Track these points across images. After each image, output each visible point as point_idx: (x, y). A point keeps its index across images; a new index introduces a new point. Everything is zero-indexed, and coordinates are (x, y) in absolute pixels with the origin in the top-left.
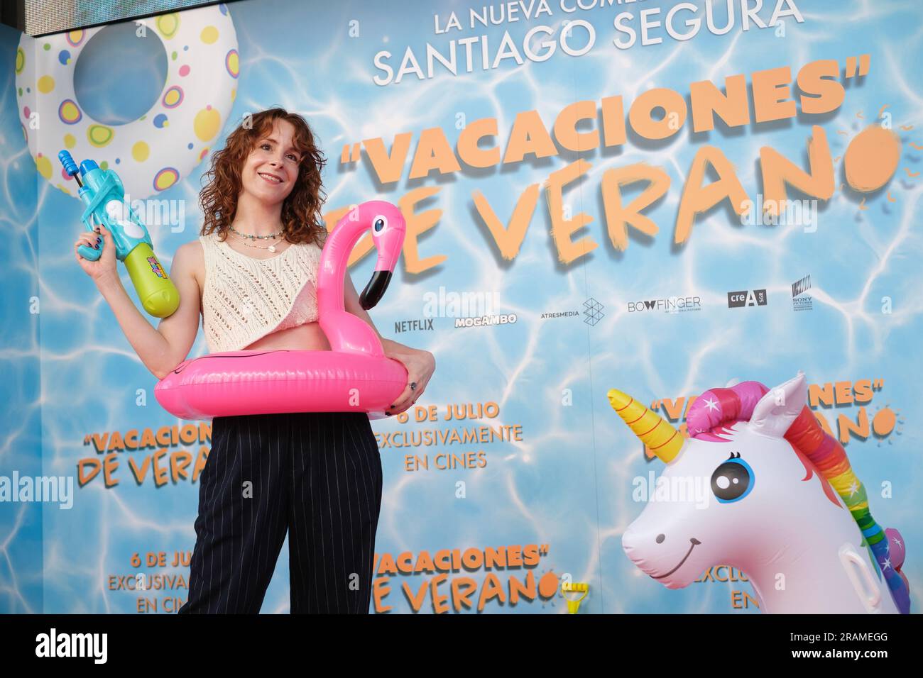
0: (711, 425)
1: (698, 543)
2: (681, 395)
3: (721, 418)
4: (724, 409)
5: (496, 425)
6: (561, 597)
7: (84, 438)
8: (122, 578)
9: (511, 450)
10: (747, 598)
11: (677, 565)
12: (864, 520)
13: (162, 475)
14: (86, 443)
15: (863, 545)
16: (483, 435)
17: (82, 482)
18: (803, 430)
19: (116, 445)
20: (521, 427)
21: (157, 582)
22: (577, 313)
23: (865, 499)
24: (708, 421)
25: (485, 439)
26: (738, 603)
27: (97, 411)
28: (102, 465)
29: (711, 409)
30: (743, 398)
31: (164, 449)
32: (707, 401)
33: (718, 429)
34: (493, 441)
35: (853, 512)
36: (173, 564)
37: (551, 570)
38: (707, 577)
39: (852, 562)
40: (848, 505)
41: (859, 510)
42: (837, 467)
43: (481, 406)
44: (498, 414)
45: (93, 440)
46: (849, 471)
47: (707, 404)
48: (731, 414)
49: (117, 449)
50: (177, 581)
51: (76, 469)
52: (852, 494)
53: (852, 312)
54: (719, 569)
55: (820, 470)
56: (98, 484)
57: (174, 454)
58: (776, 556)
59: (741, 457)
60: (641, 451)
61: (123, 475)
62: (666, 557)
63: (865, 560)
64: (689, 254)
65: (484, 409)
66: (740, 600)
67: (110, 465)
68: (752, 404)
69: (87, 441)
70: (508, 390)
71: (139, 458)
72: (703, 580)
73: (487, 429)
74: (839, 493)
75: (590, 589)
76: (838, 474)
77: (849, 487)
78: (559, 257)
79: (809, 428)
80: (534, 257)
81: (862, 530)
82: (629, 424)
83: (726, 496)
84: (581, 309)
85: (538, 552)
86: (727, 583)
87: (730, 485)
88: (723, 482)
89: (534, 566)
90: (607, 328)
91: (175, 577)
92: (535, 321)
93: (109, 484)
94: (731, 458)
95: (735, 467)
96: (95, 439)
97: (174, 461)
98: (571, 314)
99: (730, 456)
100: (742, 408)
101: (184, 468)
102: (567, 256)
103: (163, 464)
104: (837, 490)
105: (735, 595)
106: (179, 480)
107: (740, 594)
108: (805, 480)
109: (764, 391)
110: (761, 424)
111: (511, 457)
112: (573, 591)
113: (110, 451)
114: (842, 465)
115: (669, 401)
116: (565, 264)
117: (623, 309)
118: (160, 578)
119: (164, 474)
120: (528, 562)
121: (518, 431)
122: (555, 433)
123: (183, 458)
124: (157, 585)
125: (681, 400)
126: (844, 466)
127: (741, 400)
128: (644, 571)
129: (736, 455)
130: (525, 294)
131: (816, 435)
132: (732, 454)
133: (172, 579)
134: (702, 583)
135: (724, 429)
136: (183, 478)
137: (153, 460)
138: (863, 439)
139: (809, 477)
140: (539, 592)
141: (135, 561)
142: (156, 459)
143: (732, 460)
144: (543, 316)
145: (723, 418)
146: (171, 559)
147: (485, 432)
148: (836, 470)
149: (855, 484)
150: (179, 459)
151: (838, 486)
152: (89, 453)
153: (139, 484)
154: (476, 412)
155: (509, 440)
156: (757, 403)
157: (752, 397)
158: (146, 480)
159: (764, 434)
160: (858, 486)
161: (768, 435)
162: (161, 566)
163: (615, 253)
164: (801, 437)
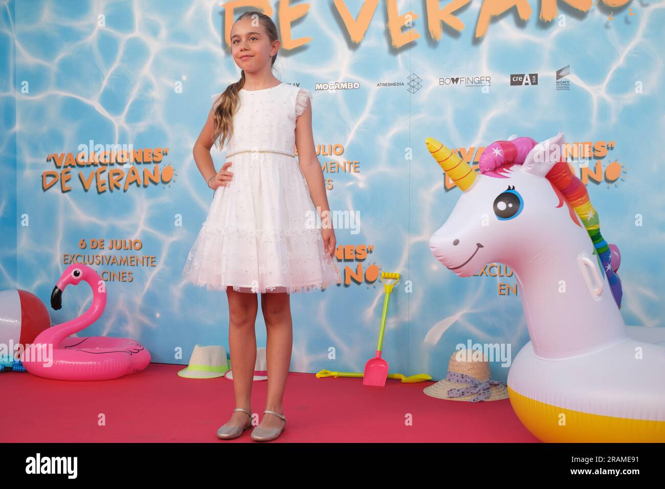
0: (496, 166)
1: (482, 246)
2: (472, 146)
3: (503, 162)
4: (506, 155)
5: (341, 160)
6: (380, 282)
7: (47, 156)
8: (72, 256)
9: (351, 178)
10: (509, 288)
11: (466, 260)
12: (596, 237)
13: (102, 185)
14: (49, 160)
15: (594, 254)
16: (331, 167)
17: (46, 188)
18: (559, 173)
19: (70, 162)
20: (359, 163)
21: (98, 260)
22: (403, 84)
23: (598, 223)
24: (494, 164)
25: (333, 170)
26: (502, 291)
27: (56, 138)
28: (60, 176)
29: (496, 155)
30: (519, 149)
31: (105, 166)
32: (494, 149)
33: (500, 169)
34: (338, 172)
35: (589, 231)
36: (109, 247)
37: (375, 263)
38: (483, 272)
39: (586, 264)
40: (586, 226)
41: (594, 230)
42: (580, 199)
43: (331, 146)
44: (343, 153)
45: (53, 158)
46: (588, 202)
47: (494, 151)
48: (510, 159)
49: (70, 165)
50: (112, 259)
51: (41, 178)
52: (589, 218)
53: (598, 93)
54: (491, 268)
55: (569, 201)
56: (56, 190)
57: (111, 171)
58: (535, 258)
59: (515, 189)
60: (442, 183)
61: (75, 184)
62: (459, 255)
63: (595, 264)
64: (485, 45)
65: (333, 149)
66: (504, 289)
67: (65, 177)
68: (525, 153)
69: (49, 159)
70: (351, 137)
71: (86, 173)
72: (480, 275)
73: (335, 163)
74: (581, 218)
75: (401, 277)
76: (581, 204)
77: (587, 214)
78: (392, 43)
79: (563, 171)
80: (374, 42)
81: (594, 244)
82: (439, 162)
83: (504, 215)
84: (406, 81)
85: (366, 251)
86: (496, 277)
87: (506, 208)
88: (502, 206)
89: (363, 260)
90: (424, 95)
91: (110, 257)
92: (372, 88)
93: (64, 190)
94: (508, 190)
95: (510, 196)
96: (55, 158)
97: (111, 175)
98: (399, 84)
99: (507, 188)
100: (519, 155)
101: (118, 181)
102: (398, 42)
103: (104, 177)
104: (579, 215)
105: (501, 285)
106: (114, 189)
107: (505, 285)
108: (559, 207)
109: (534, 144)
110: (530, 167)
111: (351, 183)
112: (390, 278)
113: (65, 167)
114: (584, 198)
115: (464, 149)
116: (396, 48)
117: (435, 82)
118: (99, 257)
119: (104, 184)
120: (359, 257)
121: (357, 166)
122: (383, 168)
123: (118, 174)
124: (98, 262)
125: (472, 149)
126: (585, 200)
127: (518, 150)
128: (444, 264)
129: (512, 188)
130: (366, 68)
131: (568, 177)
132: (509, 187)
133: (108, 258)
134: (479, 276)
135: (504, 169)
136: (118, 188)
137: (96, 174)
138: (597, 183)
139: (560, 205)
140: (365, 277)
141: (82, 244)
142: (99, 173)
143: (509, 191)
144: (378, 85)
145: (505, 162)
146: (107, 244)
147: (333, 165)
148: (579, 201)
149: (591, 211)
150: (114, 175)
151: (580, 213)
152: (51, 167)
153: (86, 191)
154: (327, 151)
155: (350, 172)
156: (529, 152)
157: (525, 148)
158: (91, 187)
159: (532, 174)
160: (594, 214)
161: (534, 174)
162: (101, 249)
163: (432, 42)
164: (558, 178)
